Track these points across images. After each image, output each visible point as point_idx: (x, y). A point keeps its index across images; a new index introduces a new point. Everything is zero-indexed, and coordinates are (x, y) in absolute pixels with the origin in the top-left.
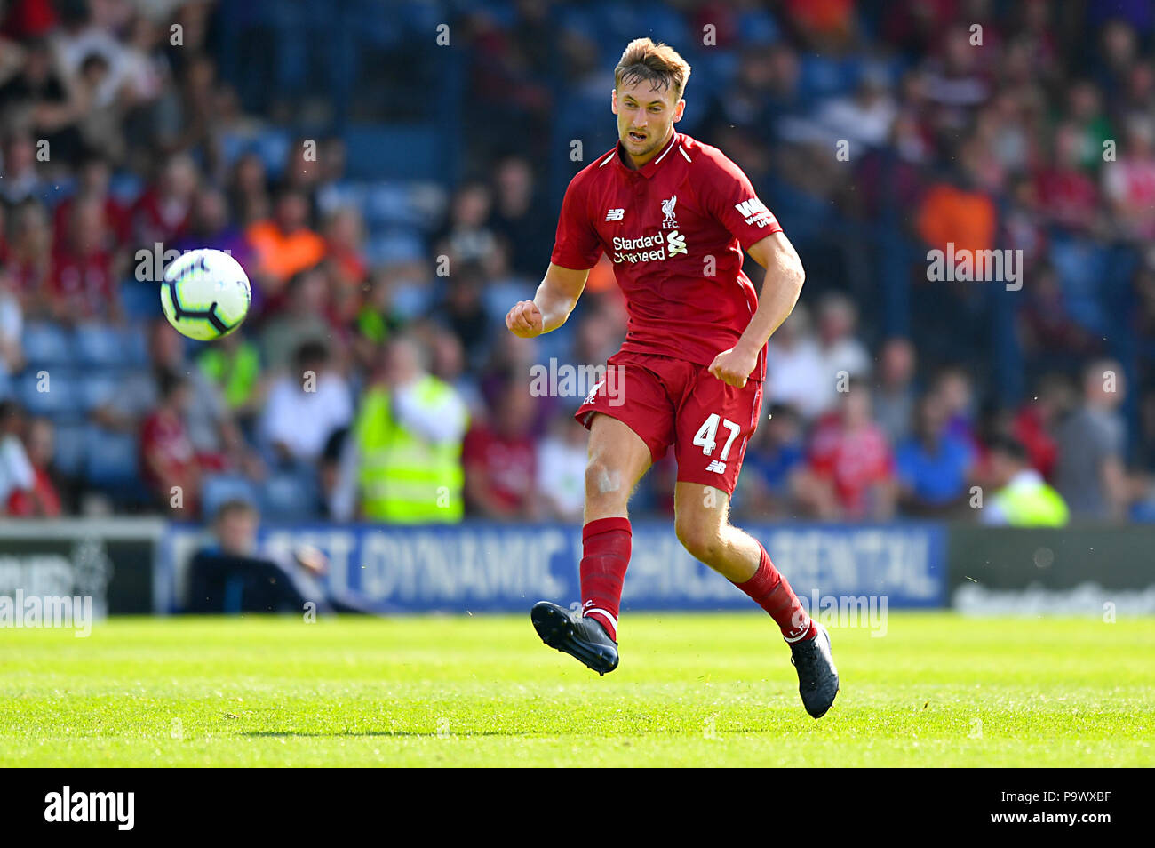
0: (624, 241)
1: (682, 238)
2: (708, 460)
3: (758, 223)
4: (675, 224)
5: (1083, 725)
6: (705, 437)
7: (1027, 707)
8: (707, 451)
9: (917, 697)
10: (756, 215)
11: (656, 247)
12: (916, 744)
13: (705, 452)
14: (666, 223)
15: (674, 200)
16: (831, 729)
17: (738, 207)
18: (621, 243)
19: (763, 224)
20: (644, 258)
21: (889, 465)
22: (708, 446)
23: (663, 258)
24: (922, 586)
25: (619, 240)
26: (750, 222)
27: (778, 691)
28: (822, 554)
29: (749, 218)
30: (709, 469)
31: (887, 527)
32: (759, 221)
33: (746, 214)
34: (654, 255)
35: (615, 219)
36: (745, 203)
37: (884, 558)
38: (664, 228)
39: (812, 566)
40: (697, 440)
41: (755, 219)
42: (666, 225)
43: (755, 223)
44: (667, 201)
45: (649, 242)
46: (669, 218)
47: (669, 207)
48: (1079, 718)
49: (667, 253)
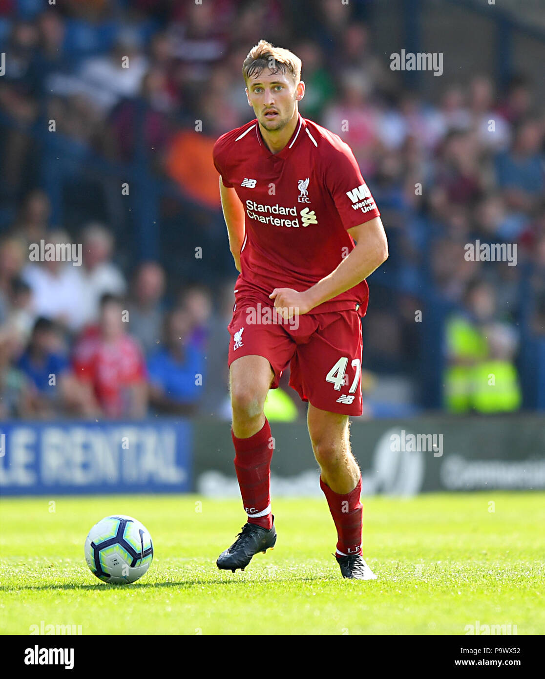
0: (255, 205)
1: (313, 212)
2: (338, 394)
3: (362, 209)
4: (307, 200)
5: (311, 591)
6: (336, 376)
7: (262, 576)
8: (337, 387)
9: (169, 568)
10: (363, 200)
11: (289, 217)
12: (169, 609)
13: (335, 387)
14: (301, 198)
15: (308, 181)
16: (96, 597)
17: (349, 194)
18: (253, 205)
19: (367, 209)
20: (277, 222)
21: (142, 370)
22: (339, 382)
23: (298, 226)
24: (172, 474)
25: (252, 203)
26: (355, 207)
27: (50, 564)
28: (86, 447)
29: (355, 204)
30: (339, 401)
31: (139, 424)
32: (363, 207)
33: (354, 200)
34: (288, 223)
35: (249, 186)
36: (355, 191)
37: (139, 449)
38: (299, 201)
39: (78, 456)
40: (329, 378)
41: (360, 205)
42: (301, 200)
43: (360, 208)
44: (302, 181)
45: (283, 211)
46: (303, 195)
47: (303, 186)
48: (308, 586)
49: (301, 223)
